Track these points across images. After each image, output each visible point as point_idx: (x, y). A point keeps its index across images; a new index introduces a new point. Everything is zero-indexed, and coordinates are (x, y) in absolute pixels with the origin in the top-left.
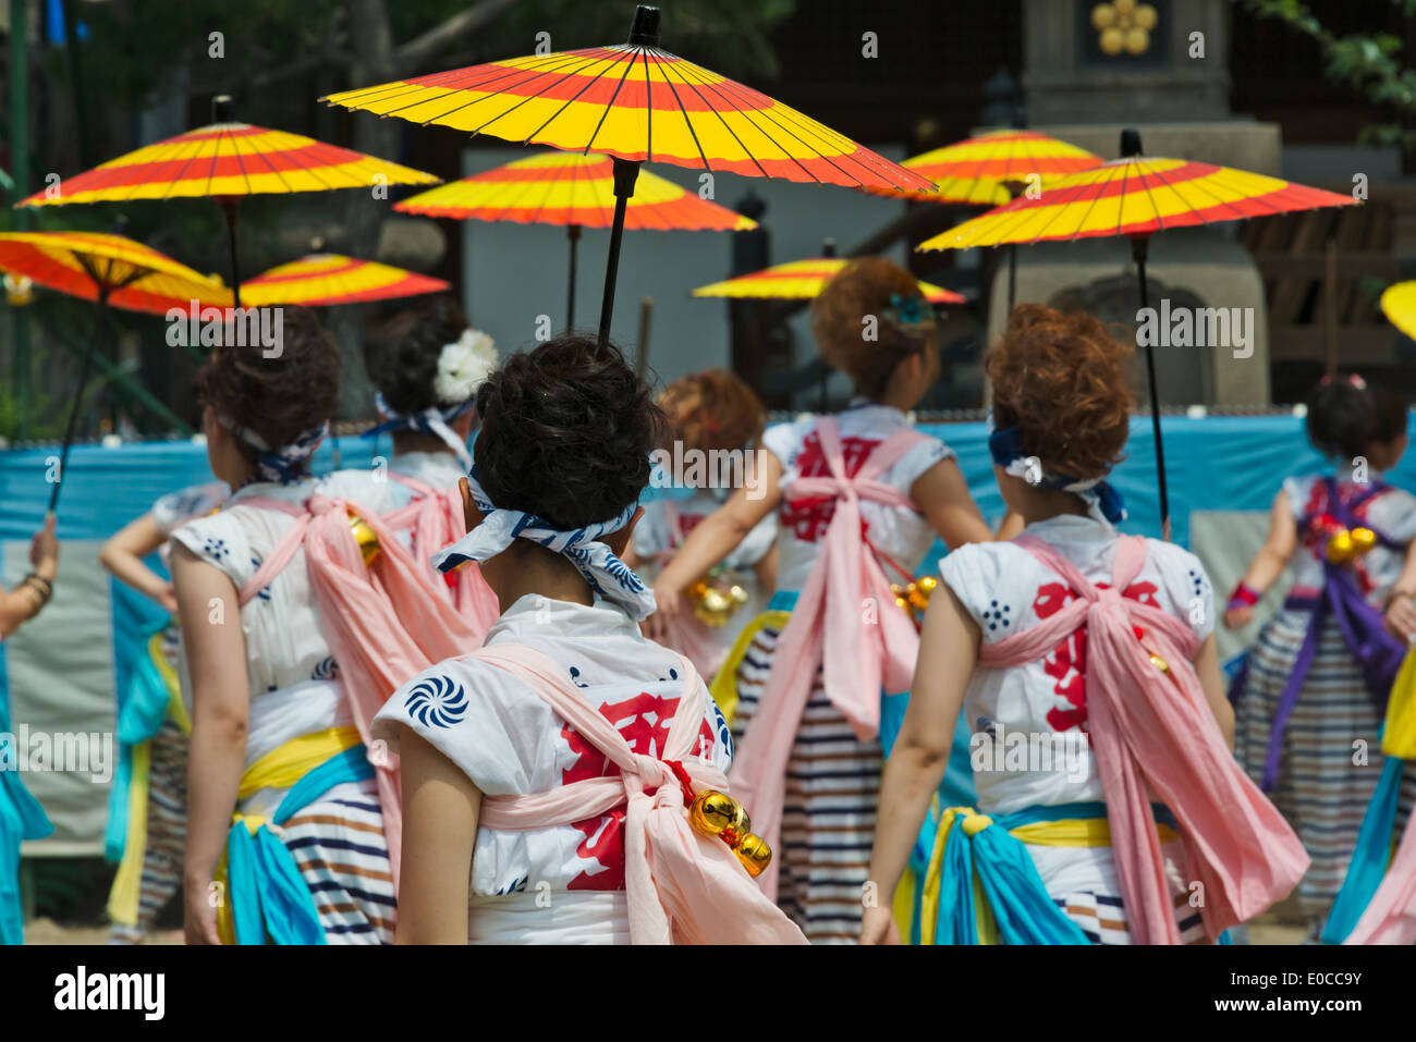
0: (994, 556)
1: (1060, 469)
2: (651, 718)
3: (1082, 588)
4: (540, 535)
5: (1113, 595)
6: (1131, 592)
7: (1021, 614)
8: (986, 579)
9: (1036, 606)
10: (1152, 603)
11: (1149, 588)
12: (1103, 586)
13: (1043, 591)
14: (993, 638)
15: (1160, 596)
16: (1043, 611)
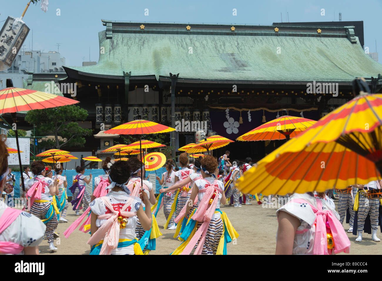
0: (201, 181)
1: (211, 172)
2: (121, 206)
3: (210, 185)
4: (118, 185)
5: (213, 186)
6: (215, 186)
7: (203, 187)
8: (200, 183)
9: (205, 186)
10: (218, 187)
11: (218, 185)
12: (213, 185)
13: (206, 185)
14: (200, 189)
15: (219, 186)
16: (206, 187)
